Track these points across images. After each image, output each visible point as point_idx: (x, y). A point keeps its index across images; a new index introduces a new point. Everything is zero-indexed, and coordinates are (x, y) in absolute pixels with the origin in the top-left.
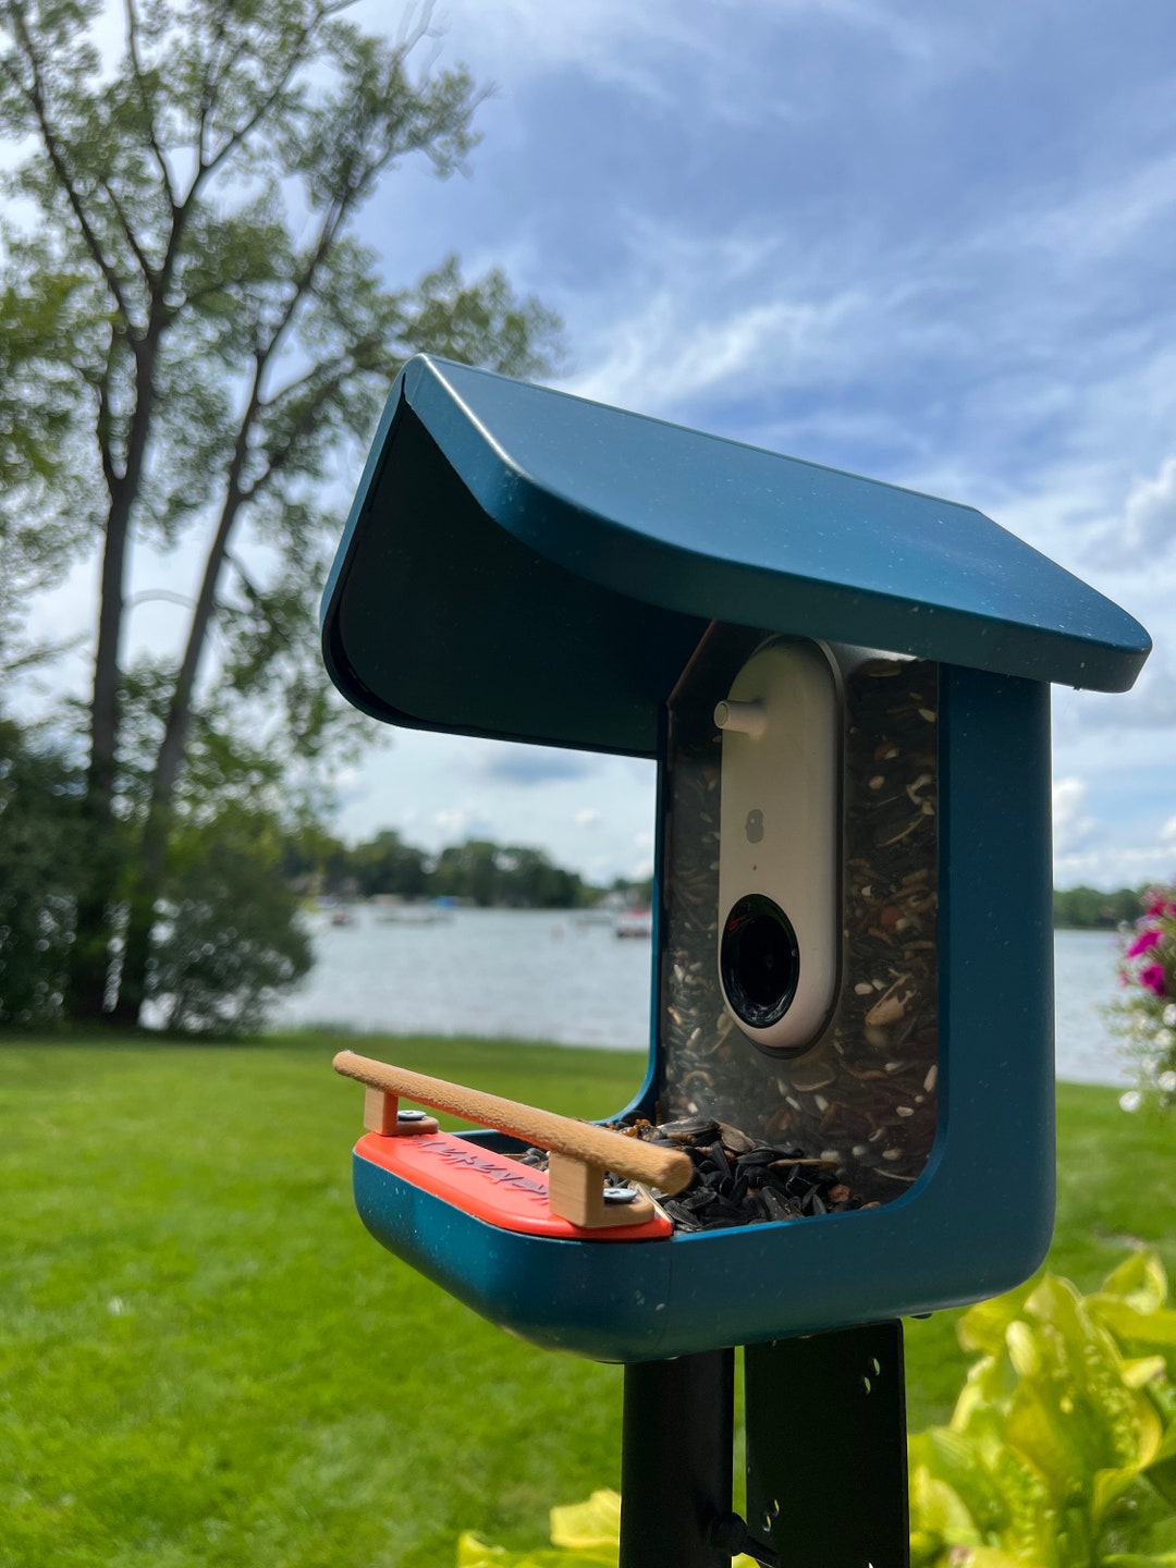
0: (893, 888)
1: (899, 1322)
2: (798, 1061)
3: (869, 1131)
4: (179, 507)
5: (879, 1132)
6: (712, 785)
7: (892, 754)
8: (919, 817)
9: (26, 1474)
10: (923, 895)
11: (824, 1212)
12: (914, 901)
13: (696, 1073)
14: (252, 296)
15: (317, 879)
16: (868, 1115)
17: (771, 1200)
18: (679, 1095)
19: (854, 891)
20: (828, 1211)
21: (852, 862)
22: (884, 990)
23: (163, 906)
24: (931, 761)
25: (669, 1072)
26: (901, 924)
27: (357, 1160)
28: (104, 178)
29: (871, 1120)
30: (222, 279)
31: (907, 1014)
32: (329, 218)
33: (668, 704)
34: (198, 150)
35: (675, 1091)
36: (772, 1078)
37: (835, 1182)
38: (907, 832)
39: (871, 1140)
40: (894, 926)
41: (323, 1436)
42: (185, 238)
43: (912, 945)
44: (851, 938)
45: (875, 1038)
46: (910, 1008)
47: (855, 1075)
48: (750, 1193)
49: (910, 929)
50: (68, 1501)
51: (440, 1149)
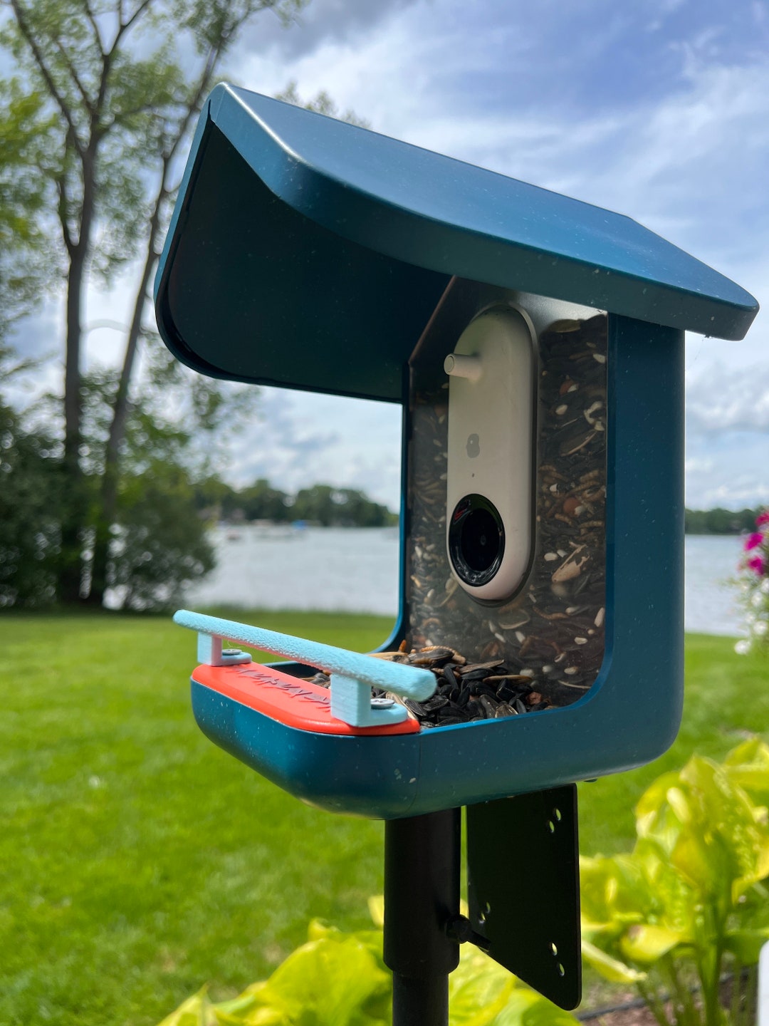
0: (573, 485)
1: (575, 785)
2: (504, 608)
3: (555, 655)
4: (115, 260)
5: (562, 656)
6: (441, 420)
7: (573, 388)
8: (593, 432)
9: (39, 887)
10: (594, 489)
11: (524, 711)
12: (588, 493)
13: (431, 619)
14: (159, 117)
15: (216, 511)
16: (554, 644)
17: (486, 703)
18: (419, 635)
19: (544, 488)
20: (528, 711)
21: (543, 468)
22: (566, 557)
23: (117, 529)
24: (603, 392)
25: (412, 620)
26: (578, 510)
27: (194, 684)
28: (55, 36)
29: (556, 647)
30: (138, 105)
31: (582, 573)
32: (210, 60)
33: (409, 363)
34: (118, 14)
35: (416, 633)
36: (485, 621)
37: (530, 691)
38: (584, 443)
39: (556, 661)
40: (574, 512)
41: (229, 861)
42: (112, 78)
43: (586, 524)
44: (542, 521)
45: (559, 591)
46: (584, 569)
47: (545, 616)
48: (472, 699)
49: (585, 513)
50: (67, 903)
51: (253, 674)
